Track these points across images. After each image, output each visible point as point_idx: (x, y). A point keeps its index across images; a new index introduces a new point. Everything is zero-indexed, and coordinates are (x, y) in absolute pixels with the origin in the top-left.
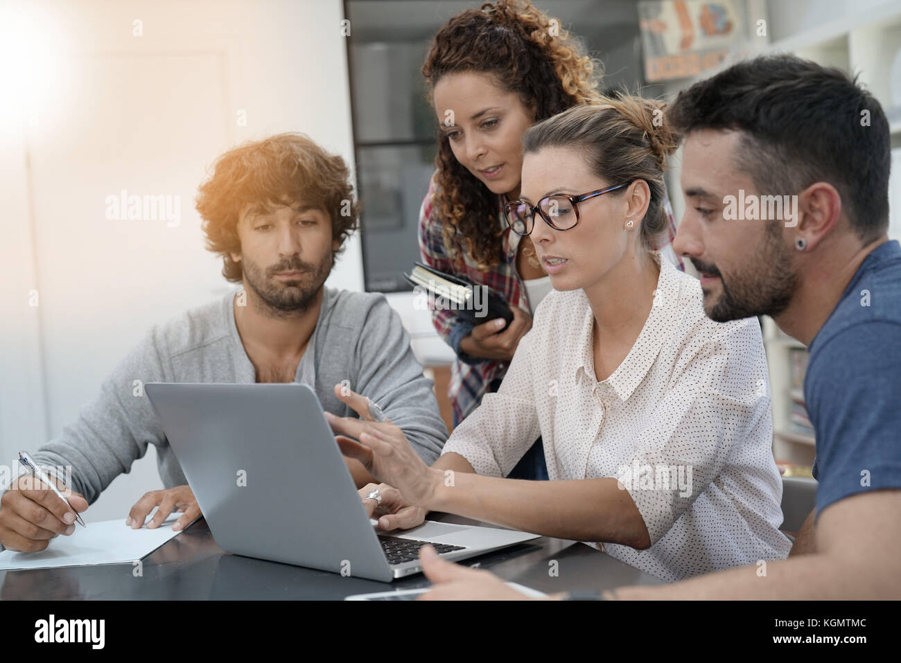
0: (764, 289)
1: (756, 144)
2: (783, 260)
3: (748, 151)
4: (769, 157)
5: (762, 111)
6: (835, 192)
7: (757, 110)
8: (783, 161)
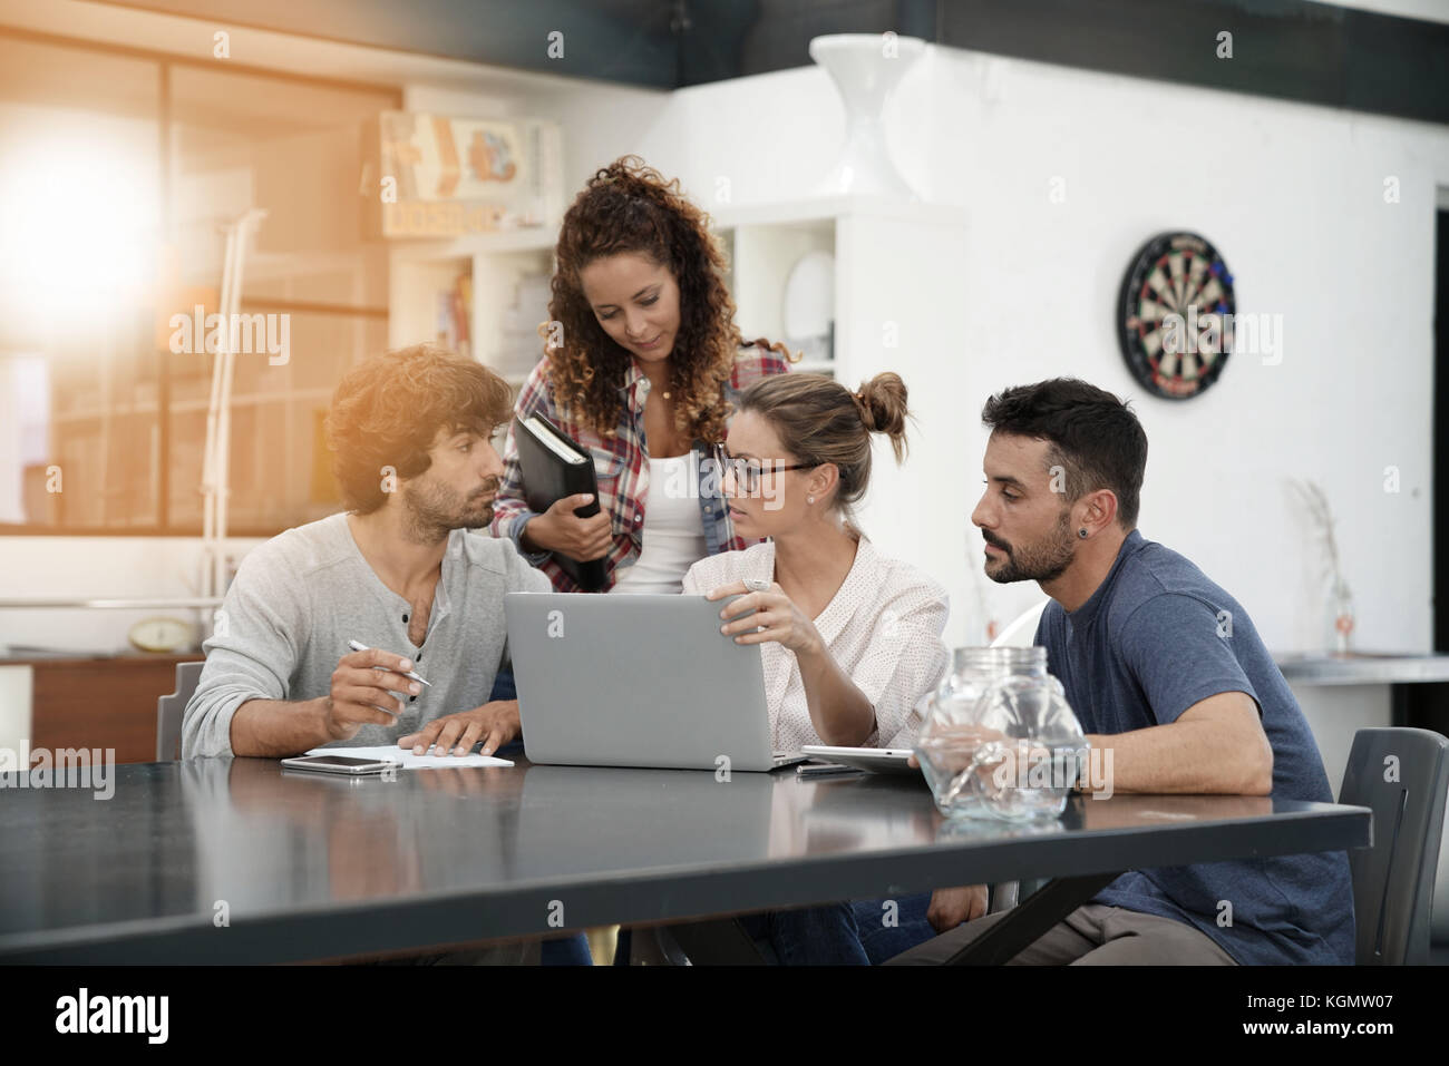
0: (1048, 562)
1: (1062, 453)
2: (1067, 542)
3: (1055, 457)
4: (1071, 464)
5: (1069, 427)
6: (1115, 498)
7: (1066, 426)
8: (1080, 468)
